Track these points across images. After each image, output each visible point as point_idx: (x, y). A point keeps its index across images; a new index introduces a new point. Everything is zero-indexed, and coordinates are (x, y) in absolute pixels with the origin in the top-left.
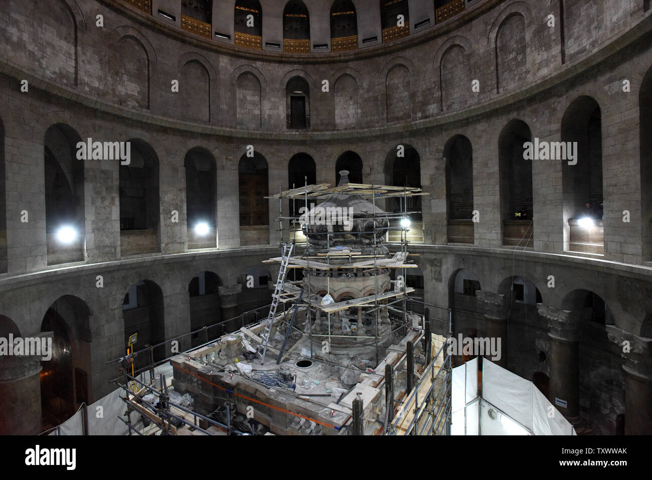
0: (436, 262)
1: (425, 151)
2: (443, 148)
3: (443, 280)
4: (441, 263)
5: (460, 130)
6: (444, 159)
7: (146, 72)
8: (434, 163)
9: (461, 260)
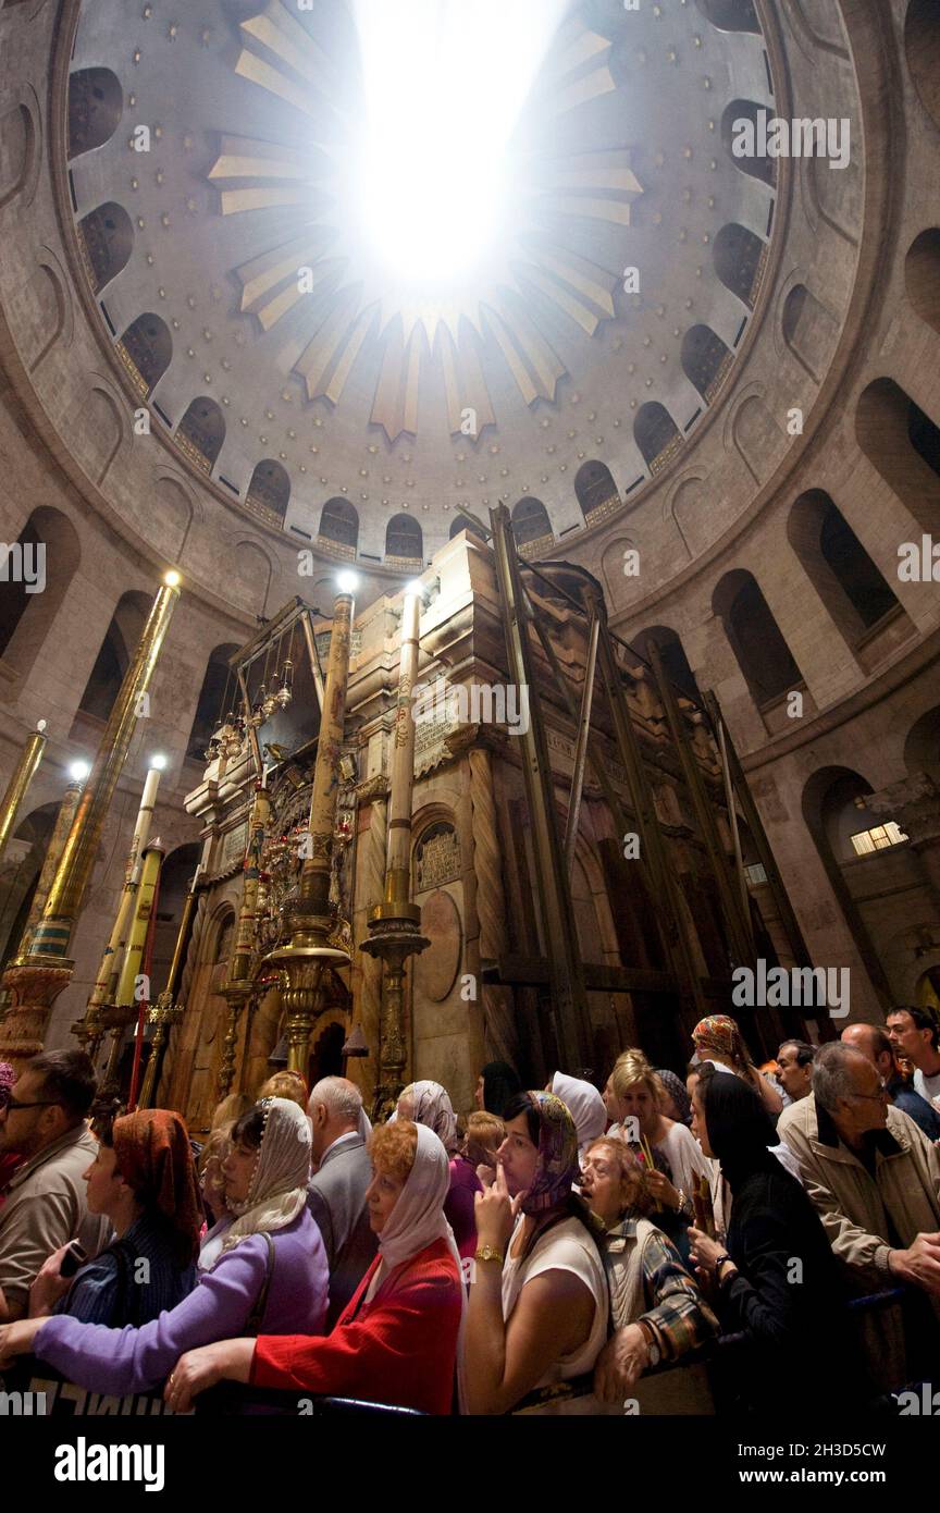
0: (763, 787)
1: (684, 621)
2: (710, 604)
3: (791, 816)
4: (773, 783)
5: (727, 565)
6: (719, 618)
7: (266, 582)
8: (703, 631)
9: (810, 755)
